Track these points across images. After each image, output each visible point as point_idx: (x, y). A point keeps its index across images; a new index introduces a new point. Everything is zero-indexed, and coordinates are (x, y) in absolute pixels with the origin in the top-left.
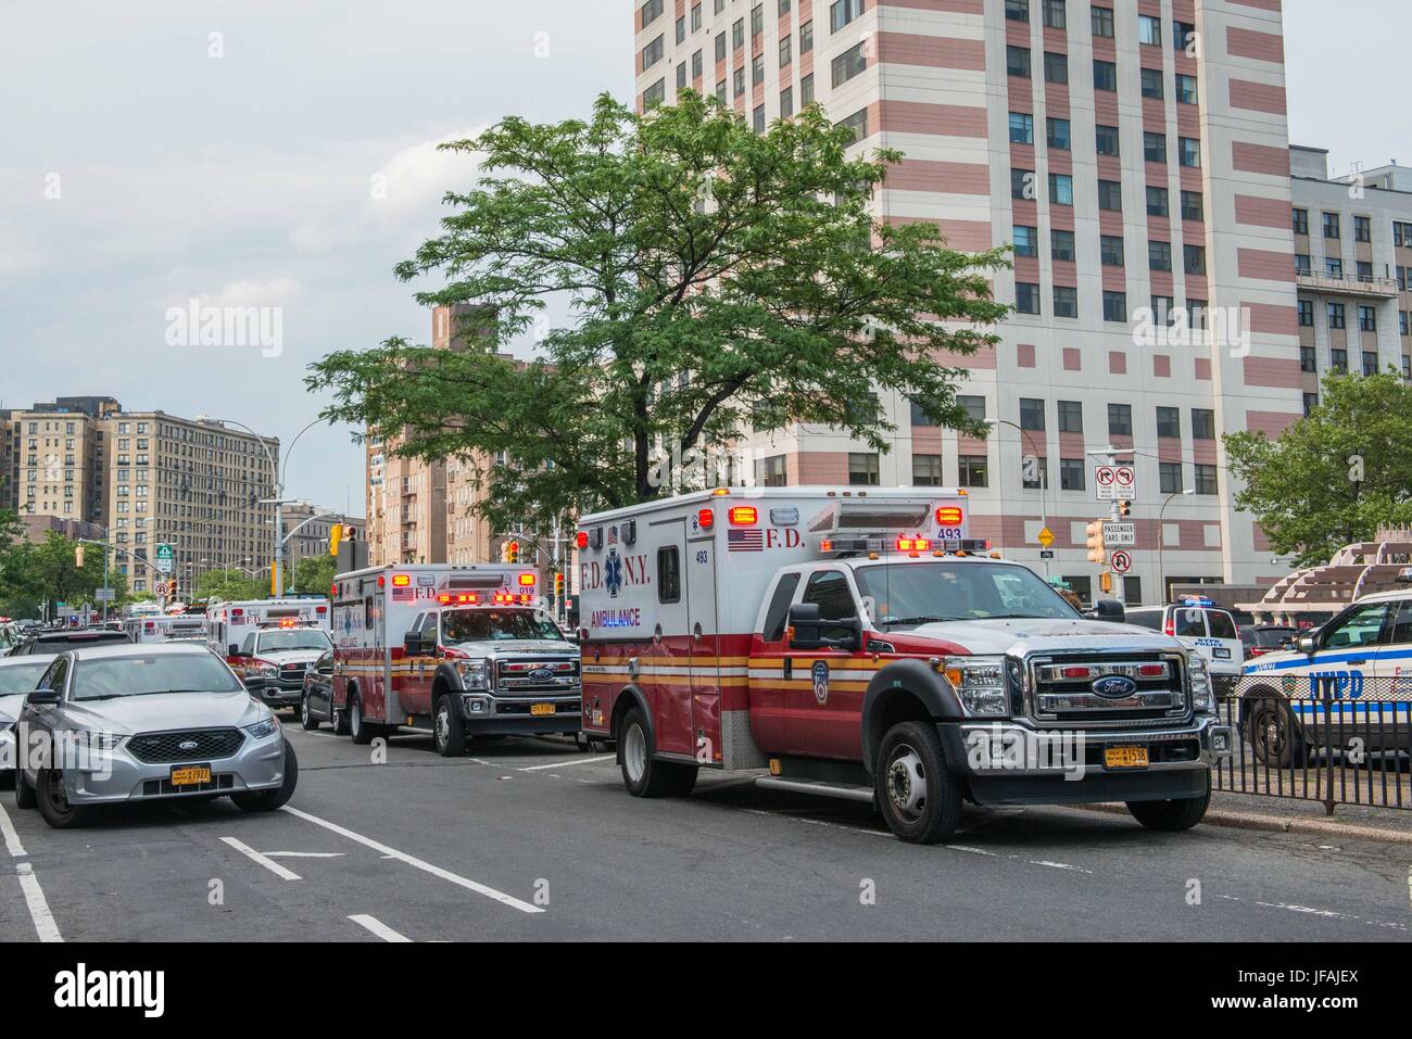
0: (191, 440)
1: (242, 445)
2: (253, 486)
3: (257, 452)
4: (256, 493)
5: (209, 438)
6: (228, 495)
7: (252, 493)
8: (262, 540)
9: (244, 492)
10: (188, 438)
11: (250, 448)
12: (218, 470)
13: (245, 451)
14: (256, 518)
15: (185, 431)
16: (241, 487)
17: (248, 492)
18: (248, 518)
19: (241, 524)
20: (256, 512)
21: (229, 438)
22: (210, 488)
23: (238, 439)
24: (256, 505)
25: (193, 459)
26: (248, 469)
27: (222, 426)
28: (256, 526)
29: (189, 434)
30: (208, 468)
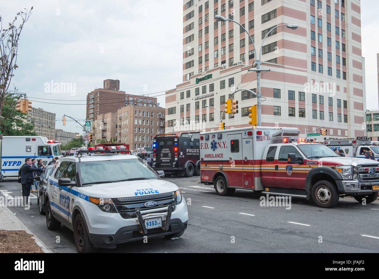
0: (35, 113)
1: (47, 115)
2: (49, 124)
3: (50, 116)
4: (50, 126)
5: (39, 112)
6: (44, 126)
7: (49, 126)
8: (51, 137)
9: (47, 125)
10: (34, 112)
11: (49, 115)
12: (41, 120)
13: (48, 116)
14: (50, 132)
15: (34, 110)
16: (47, 124)
17: (48, 126)
18: (48, 131)
19: (46, 133)
20: (50, 130)
21: (44, 113)
22: (39, 124)
23: (46, 113)
24: (50, 129)
25: (35, 117)
26: (48, 120)
27: (42, 110)
28: (50, 133)
29: (35, 111)
30: (39, 119)
